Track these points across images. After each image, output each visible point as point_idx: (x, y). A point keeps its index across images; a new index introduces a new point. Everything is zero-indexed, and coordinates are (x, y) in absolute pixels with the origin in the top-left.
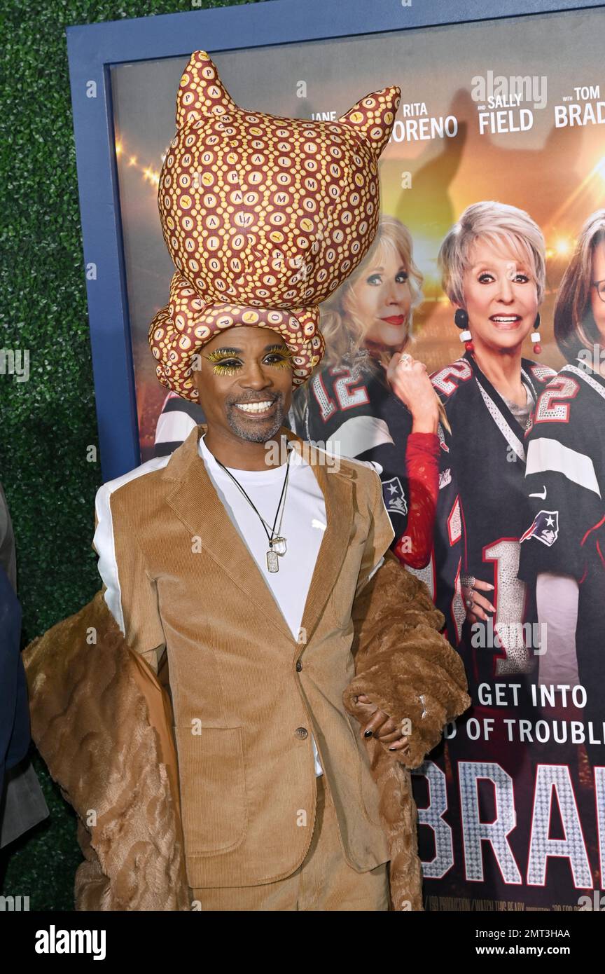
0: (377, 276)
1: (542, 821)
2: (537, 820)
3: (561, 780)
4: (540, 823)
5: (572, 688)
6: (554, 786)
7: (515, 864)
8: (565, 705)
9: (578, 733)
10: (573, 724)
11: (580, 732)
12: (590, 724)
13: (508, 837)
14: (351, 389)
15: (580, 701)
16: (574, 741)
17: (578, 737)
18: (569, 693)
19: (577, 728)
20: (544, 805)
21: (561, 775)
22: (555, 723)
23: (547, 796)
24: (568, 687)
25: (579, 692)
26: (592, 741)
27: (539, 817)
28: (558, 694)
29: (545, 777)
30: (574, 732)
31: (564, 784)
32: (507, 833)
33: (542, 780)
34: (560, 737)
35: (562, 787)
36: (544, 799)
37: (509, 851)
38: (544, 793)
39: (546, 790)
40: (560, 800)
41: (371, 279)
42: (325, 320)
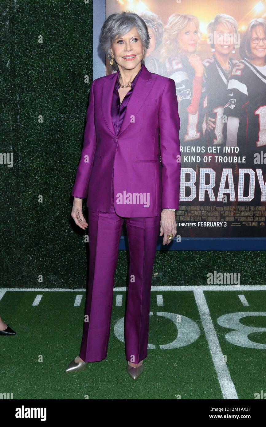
0: (188, 32)
1: (223, 184)
2: (221, 184)
3: (229, 173)
4: (222, 185)
5: (235, 148)
6: (227, 174)
7: (214, 196)
8: (232, 152)
9: (235, 160)
10: (234, 157)
11: (236, 159)
12: (239, 157)
13: (213, 189)
14: (177, 64)
15: (237, 151)
16: (234, 162)
17: (235, 161)
18: (234, 149)
19: (235, 158)
20: (224, 179)
21: (229, 171)
22: (229, 157)
23: (225, 177)
24: (234, 147)
25: (237, 149)
26: (239, 162)
27: (222, 183)
28: (231, 149)
29: (225, 172)
30: (234, 159)
31: (230, 174)
32: (212, 188)
33: (224, 173)
34: (230, 161)
35: (229, 174)
36: (224, 178)
37: (213, 192)
38: (224, 176)
39: (225, 175)
40: (229, 178)
41: (186, 33)
42: (171, 44)
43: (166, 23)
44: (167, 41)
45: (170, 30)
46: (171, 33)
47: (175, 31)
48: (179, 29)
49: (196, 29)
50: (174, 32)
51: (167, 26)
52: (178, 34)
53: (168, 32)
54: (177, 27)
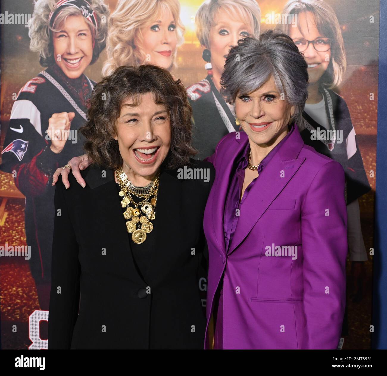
0: (156, 26)
41: (153, 28)
42: (122, 50)
43: (113, 6)
44: (115, 44)
45: (121, 22)
46: (124, 27)
47: (132, 23)
48: (139, 19)
49: (172, 19)
50: (129, 25)
51: (115, 14)
52: (136, 30)
53: (117, 26)
54: (135, 16)
